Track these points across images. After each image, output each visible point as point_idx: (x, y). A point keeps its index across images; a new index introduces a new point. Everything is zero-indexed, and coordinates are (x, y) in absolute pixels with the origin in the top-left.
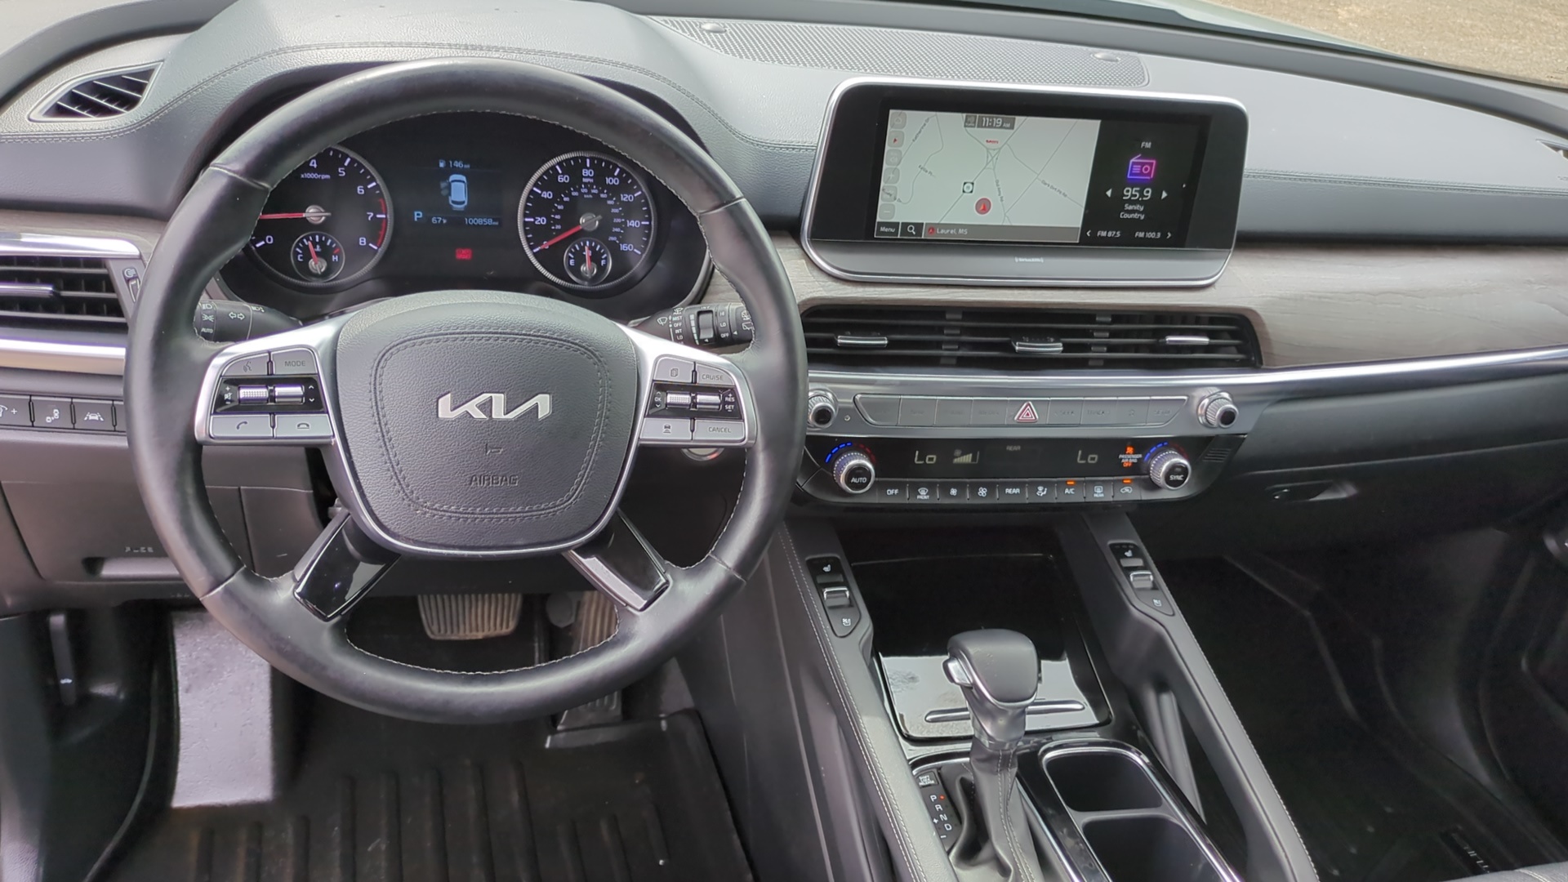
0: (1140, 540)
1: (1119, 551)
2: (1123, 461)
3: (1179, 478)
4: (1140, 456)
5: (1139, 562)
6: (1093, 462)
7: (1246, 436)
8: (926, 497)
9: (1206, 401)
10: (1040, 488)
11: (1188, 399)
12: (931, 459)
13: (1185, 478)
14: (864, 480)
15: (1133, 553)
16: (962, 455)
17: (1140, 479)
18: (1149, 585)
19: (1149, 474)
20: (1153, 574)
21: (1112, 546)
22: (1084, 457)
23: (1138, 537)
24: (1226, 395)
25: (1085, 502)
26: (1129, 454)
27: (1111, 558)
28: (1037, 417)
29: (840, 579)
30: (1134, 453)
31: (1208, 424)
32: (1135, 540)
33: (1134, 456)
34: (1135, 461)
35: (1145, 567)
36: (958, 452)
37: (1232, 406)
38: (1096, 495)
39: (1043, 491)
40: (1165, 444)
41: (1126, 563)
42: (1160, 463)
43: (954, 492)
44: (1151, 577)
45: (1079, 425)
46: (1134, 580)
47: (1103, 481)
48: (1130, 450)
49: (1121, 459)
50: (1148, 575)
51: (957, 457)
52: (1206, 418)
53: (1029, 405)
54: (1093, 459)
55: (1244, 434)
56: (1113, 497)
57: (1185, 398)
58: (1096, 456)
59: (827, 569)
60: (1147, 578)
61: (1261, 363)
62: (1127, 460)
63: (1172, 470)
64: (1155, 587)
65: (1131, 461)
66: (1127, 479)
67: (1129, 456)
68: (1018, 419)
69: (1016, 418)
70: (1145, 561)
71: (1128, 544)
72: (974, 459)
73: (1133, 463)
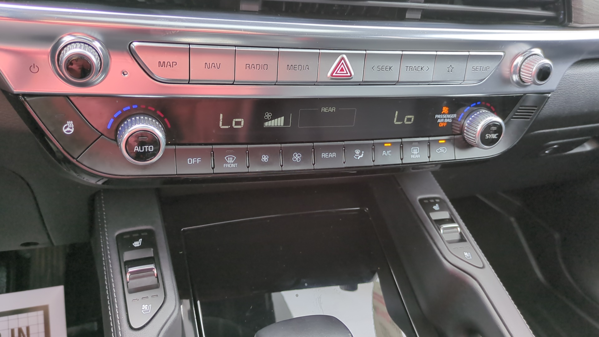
0: (444, 194)
1: (427, 204)
2: (439, 121)
3: (494, 136)
4: (455, 116)
5: (445, 215)
6: (410, 123)
7: (550, 95)
8: (233, 165)
9: (519, 60)
10: (357, 152)
11: (504, 55)
12: (238, 123)
13: (499, 137)
14: (150, 148)
15: (440, 206)
16: (273, 118)
17: (454, 139)
18: (457, 237)
19: (462, 133)
20: (460, 226)
21: (421, 201)
22: (400, 119)
23: (442, 191)
24: (537, 51)
25: (402, 164)
26: (444, 113)
27: (422, 211)
28: (353, 74)
29: (150, 253)
30: (450, 113)
31: (521, 82)
32: (439, 194)
33: (449, 116)
34: (450, 121)
35: (451, 221)
36: (268, 115)
37: (547, 61)
38: (413, 156)
39: (360, 154)
40: (478, 103)
41: (435, 216)
42: (474, 123)
43: (265, 158)
44: (459, 229)
45: (397, 83)
46: (444, 233)
47: (419, 142)
48: (445, 109)
49: (437, 119)
50: (456, 227)
51: (268, 121)
52: (520, 76)
53: (343, 58)
54: (409, 120)
55: (549, 93)
56: (429, 157)
57: (502, 54)
58: (412, 117)
59: (137, 244)
60: (455, 230)
61: (570, 20)
62: (442, 120)
63: (488, 129)
64: (462, 239)
65: (446, 121)
66: (442, 140)
67: (445, 116)
68: (332, 75)
69: (329, 74)
70: (451, 214)
71: (434, 198)
72: (286, 122)
73: (448, 123)
